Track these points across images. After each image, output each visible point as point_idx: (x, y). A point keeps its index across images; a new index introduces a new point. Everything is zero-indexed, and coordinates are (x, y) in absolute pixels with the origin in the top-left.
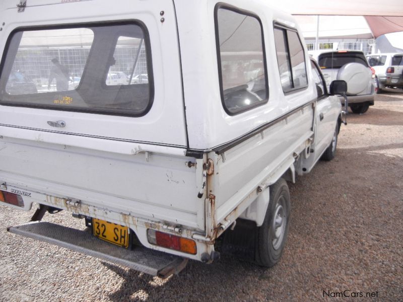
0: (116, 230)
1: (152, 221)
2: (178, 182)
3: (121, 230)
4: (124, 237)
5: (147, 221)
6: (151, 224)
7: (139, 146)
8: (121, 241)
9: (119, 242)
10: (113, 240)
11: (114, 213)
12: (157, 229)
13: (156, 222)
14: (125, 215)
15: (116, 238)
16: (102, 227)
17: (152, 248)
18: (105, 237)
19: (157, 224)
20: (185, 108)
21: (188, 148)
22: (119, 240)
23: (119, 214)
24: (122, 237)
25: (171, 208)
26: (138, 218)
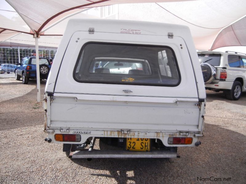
0: (142, 144)
1: (173, 133)
2: (189, 113)
3: (145, 143)
4: (147, 146)
5: (170, 133)
6: (172, 134)
7: (177, 99)
8: (145, 149)
9: (144, 149)
10: (140, 149)
11: (151, 133)
12: (175, 136)
13: (175, 133)
14: (158, 133)
15: (142, 147)
16: (133, 143)
17: (170, 146)
18: (135, 148)
19: (176, 134)
20: (196, 83)
21: (198, 98)
22: (144, 148)
23: (154, 133)
24: (145, 146)
25: (185, 125)
26: (165, 133)
